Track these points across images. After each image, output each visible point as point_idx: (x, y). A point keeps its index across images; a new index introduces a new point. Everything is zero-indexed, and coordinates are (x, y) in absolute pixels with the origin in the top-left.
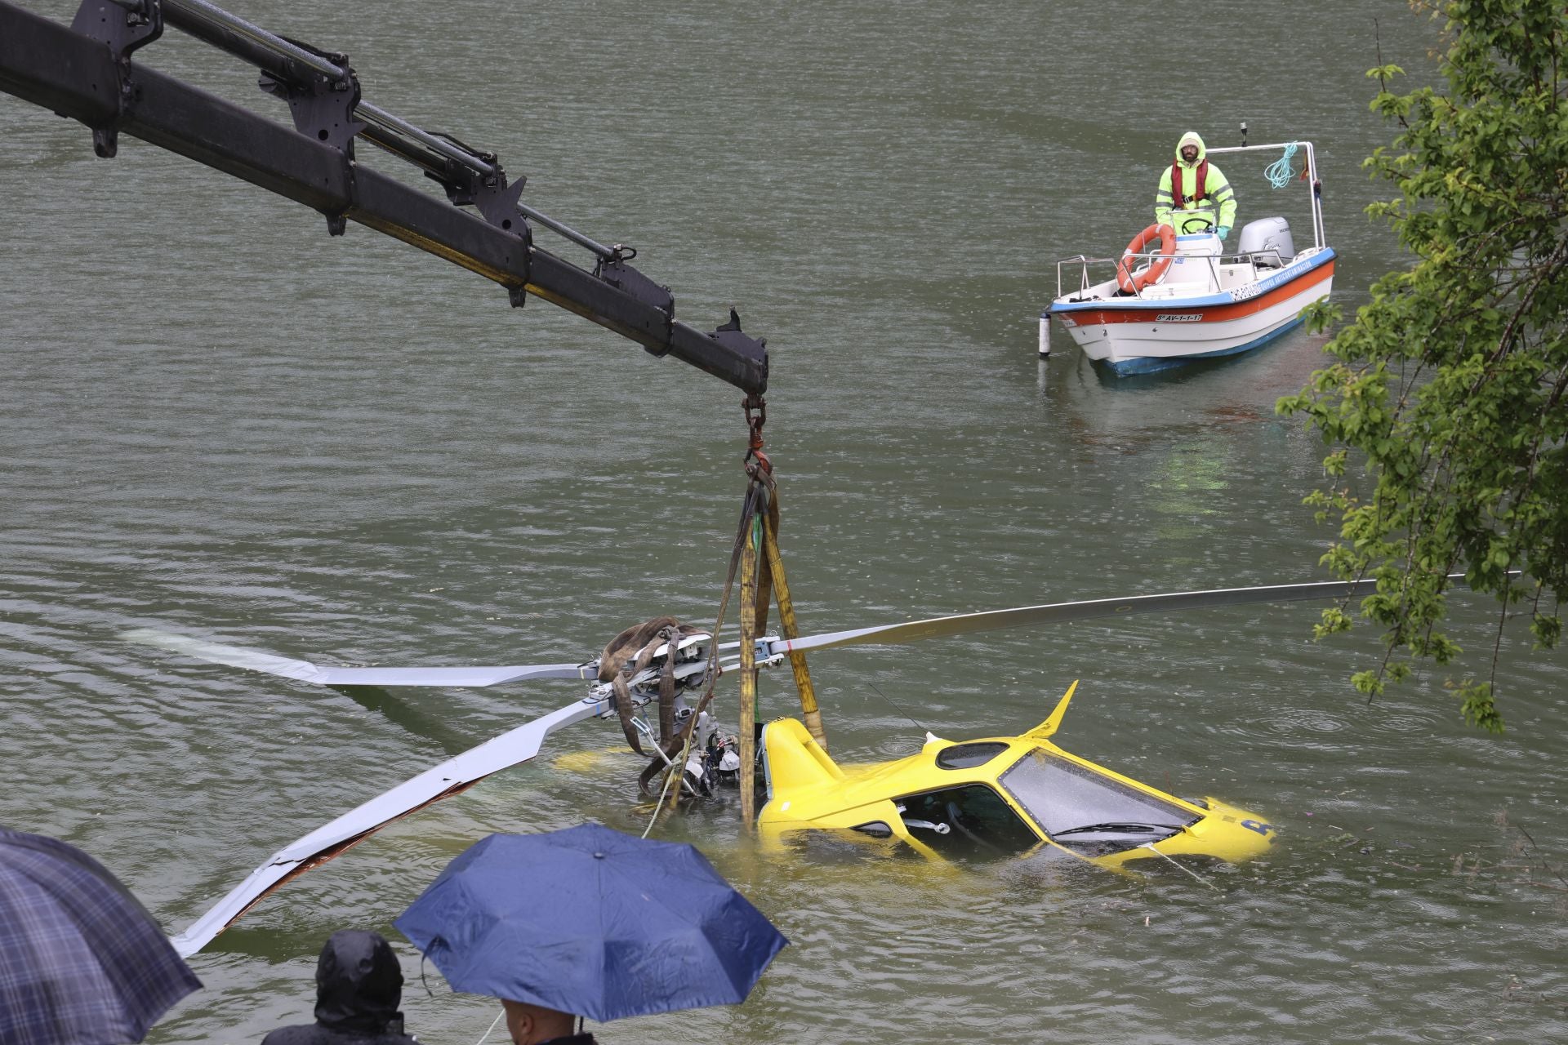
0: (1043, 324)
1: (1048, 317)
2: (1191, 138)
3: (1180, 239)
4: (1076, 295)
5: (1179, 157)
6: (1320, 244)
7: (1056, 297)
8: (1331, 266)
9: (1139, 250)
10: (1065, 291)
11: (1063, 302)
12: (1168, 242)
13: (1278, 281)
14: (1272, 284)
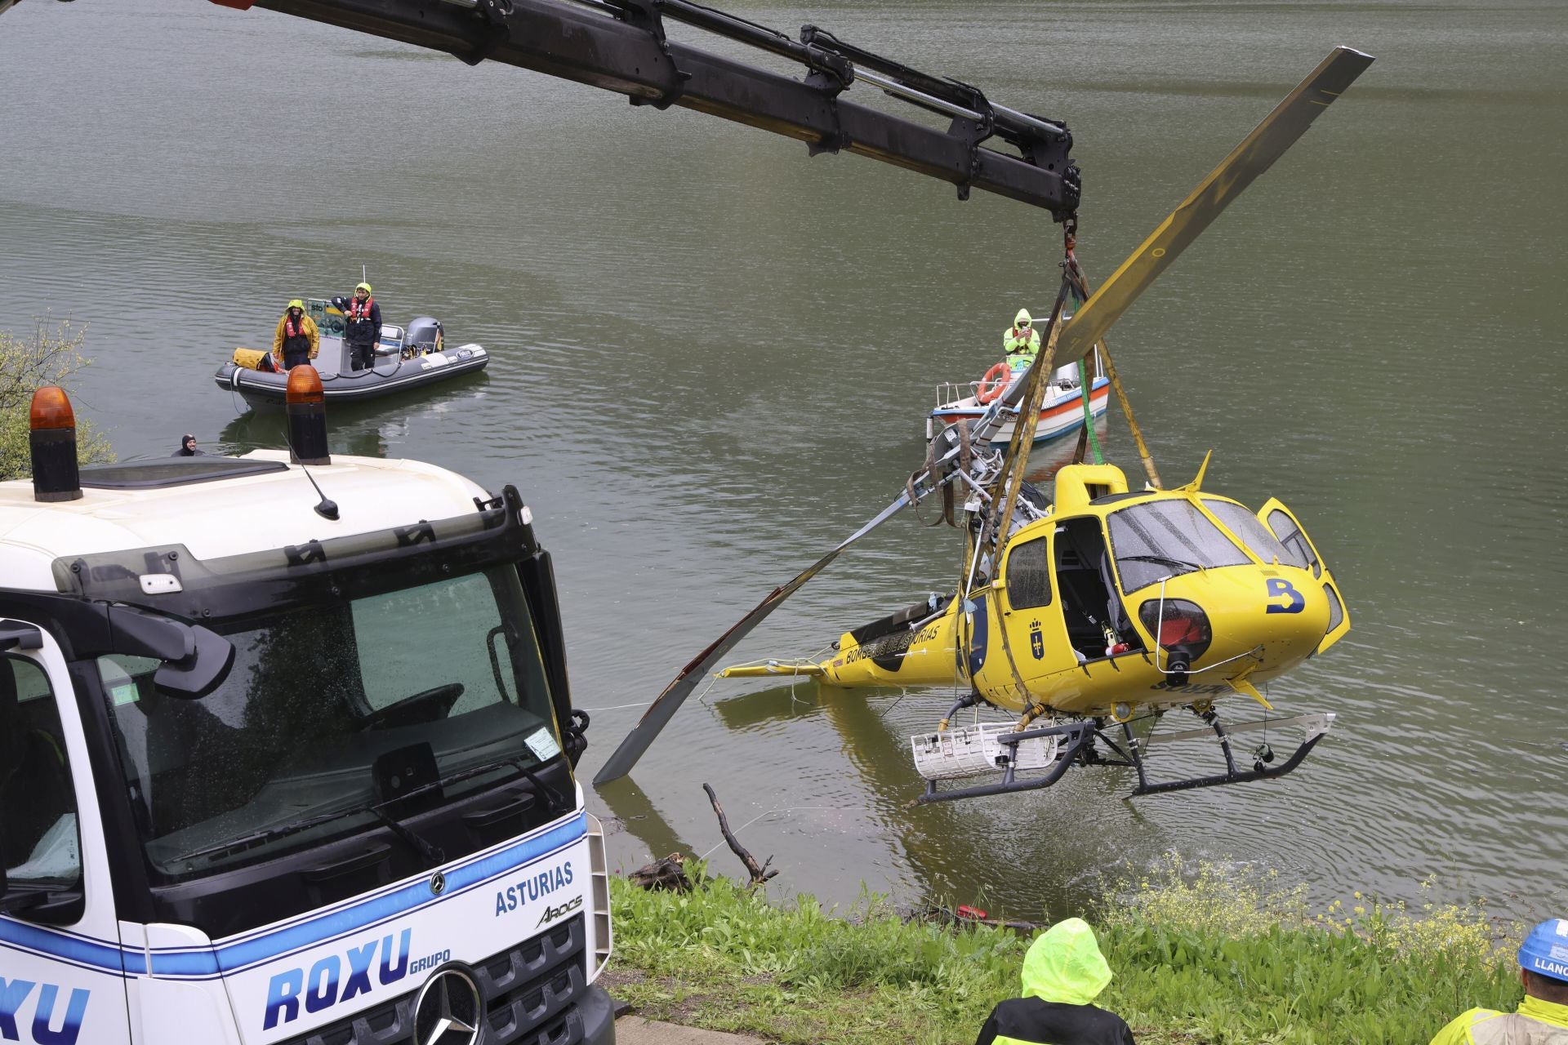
0: (929, 421)
1: (932, 418)
2: (1023, 314)
3: (1013, 372)
4: (945, 406)
5: (1016, 325)
6: (1100, 375)
7: (936, 405)
8: (1107, 388)
9: (990, 379)
10: (951, 401)
11: (938, 410)
12: (1006, 374)
13: (1069, 398)
14: (1065, 399)
